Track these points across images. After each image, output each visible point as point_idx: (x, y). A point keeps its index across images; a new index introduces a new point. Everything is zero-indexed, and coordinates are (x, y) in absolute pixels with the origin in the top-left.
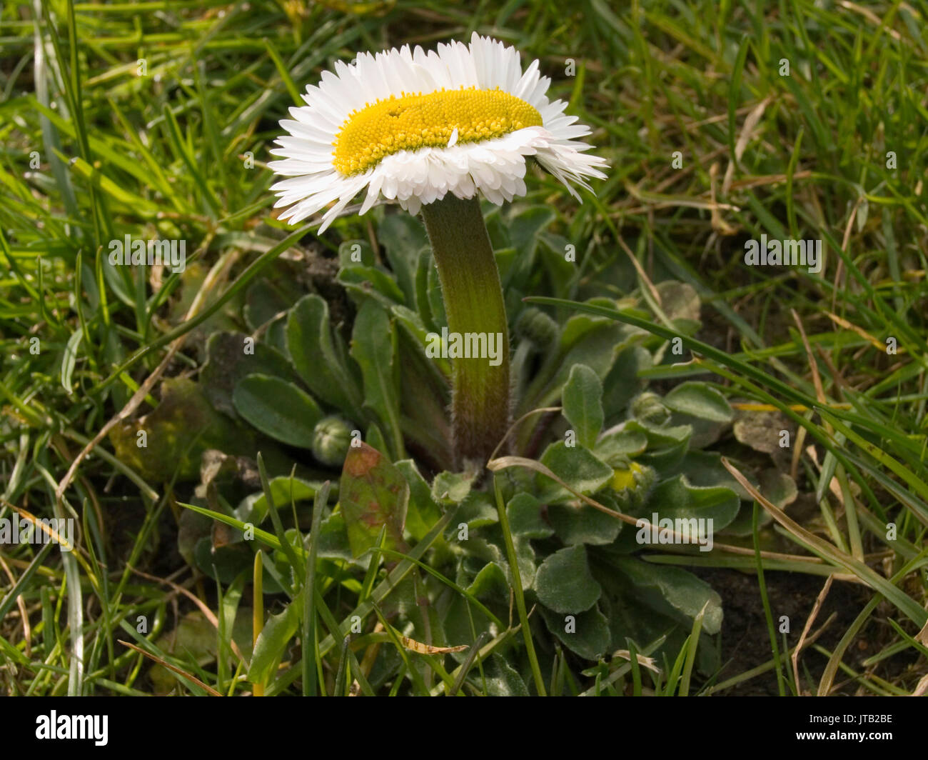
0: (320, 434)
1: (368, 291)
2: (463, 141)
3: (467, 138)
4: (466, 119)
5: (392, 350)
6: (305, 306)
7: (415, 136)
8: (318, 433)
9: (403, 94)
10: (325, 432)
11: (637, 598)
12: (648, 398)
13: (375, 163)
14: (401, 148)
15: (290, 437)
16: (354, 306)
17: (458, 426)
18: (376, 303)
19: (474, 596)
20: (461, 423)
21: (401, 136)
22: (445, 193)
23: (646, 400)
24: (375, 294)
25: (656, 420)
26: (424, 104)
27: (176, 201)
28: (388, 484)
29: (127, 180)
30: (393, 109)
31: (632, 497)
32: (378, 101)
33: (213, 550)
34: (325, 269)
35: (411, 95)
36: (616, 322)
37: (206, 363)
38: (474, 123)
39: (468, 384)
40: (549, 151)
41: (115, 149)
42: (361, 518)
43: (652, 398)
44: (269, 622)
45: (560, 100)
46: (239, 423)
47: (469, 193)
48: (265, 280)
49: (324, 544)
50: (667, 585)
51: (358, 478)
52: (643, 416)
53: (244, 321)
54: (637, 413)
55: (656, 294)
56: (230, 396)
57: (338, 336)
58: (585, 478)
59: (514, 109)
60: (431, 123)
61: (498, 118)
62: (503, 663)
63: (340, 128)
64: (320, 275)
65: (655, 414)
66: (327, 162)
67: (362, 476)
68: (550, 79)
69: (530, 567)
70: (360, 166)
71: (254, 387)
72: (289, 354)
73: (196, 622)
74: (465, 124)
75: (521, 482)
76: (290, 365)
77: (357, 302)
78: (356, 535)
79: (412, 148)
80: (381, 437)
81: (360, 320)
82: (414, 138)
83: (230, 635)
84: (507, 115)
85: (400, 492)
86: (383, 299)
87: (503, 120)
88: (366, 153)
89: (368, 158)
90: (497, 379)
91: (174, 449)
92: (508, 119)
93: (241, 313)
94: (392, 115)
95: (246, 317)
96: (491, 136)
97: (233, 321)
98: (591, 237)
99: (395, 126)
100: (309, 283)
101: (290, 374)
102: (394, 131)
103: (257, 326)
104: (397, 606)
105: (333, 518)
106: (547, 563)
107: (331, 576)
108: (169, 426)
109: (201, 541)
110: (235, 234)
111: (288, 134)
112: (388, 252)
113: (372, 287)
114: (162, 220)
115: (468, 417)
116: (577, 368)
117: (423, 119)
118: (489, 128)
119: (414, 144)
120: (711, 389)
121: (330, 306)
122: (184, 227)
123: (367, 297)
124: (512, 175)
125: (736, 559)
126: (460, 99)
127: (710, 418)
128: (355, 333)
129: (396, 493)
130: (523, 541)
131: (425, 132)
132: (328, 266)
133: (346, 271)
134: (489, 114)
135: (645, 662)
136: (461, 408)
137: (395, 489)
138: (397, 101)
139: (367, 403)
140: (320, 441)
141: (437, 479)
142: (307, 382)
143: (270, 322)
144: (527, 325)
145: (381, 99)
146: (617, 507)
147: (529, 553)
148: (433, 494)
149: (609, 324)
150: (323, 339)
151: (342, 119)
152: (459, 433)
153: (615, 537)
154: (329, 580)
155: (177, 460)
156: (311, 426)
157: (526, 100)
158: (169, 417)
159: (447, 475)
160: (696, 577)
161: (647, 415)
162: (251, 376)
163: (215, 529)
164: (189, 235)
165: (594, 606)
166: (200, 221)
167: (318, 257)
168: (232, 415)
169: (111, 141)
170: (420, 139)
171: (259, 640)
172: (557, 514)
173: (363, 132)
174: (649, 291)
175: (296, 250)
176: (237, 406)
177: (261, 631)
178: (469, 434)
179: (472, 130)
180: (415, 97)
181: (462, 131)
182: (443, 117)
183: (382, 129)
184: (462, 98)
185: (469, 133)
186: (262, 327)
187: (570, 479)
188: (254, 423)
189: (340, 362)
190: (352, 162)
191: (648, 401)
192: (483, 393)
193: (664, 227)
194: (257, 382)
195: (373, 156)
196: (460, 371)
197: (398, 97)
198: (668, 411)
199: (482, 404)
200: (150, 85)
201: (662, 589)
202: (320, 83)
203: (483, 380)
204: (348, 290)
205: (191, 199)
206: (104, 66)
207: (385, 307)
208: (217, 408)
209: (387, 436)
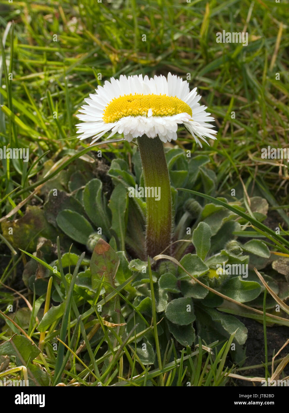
0: (91, 239)
1: (120, 180)
2: (155, 115)
3: (157, 114)
4: (159, 107)
5: (126, 206)
6: (93, 183)
7: (136, 111)
8: (90, 238)
9: (136, 94)
10: (93, 238)
11: (215, 329)
12: (234, 243)
13: (118, 120)
14: (130, 115)
15: (78, 238)
16: (114, 186)
17: (148, 242)
18: (122, 185)
19: (139, 311)
20: (149, 240)
21: (130, 110)
22: (143, 134)
23: (232, 243)
24: (123, 182)
25: (236, 252)
26: (142, 98)
27: (47, 133)
28: (111, 260)
29: (30, 123)
30: (130, 99)
31: (216, 281)
32: (125, 95)
33: (36, 279)
34: (104, 169)
35: (139, 94)
36: (227, 209)
37: (47, 202)
38: (161, 108)
39: (153, 223)
40: (188, 123)
41: (27, 109)
42: (98, 272)
43: (235, 242)
44: (51, 308)
45: (204, 106)
46: (58, 230)
47: (153, 136)
48: (79, 171)
49: (80, 281)
50: (225, 321)
51: (99, 255)
52: (230, 250)
53: (68, 187)
54: (228, 248)
55: (249, 201)
56: (56, 218)
57: (104, 198)
58: (197, 270)
59: (180, 105)
60: (143, 106)
61: (172, 108)
62: (146, 340)
63: (108, 104)
64: (101, 171)
65: (235, 249)
66: (100, 118)
67: (101, 254)
68: (201, 96)
69: (165, 303)
70: (112, 120)
71: (66, 215)
72: (83, 203)
73: (25, 311)
74: (157, 108)
75: (171, 269)
76: (83, 208)
77: (115, 184)
78: (95, 280)
79: (134, 115)
80: (115, 243)
81: (115, 192)
82: (135, 111)
83: (37, 314)
84: (176, 107)
85: (116, 264)
86: (126, 184)
87: (174, 109)
88: (115, 115)
89: (115, 117)
90: (166, 222)
91: (28, 236)
92: (176, 109)
93: (67, 184)
94: (129, 101)
95: (69, 186)
96: (167, 115)
97: (63, 187)
98: (228, 174)
99: (129, 106)
100: (97, 174)
101: (83, 212)
102: (128, 108)
103: (73, 191)
104: (108, 312)
105: (87, 271)
106: (172, 302)
107: (83, 296)
108: (27, 226)
109: (32, 276)
110: (70, 150)
111: (87, 104)
112: (134, 167)
113: (122, 179)
114: (41, 140)
115: (153, 238)
116: (202, 223)
117: (141, 104)
118: (167, 111)
119: (135, 114)
120: (263, 243)
121: (103, 185)
122: (51, 146)
123: (118, 182)
124: (172, 131)
125: (258, 316)
126: (158, 98)
127: (260, 255)
128: (111, 197)
129: (114, 264)
130: (165, 292)
131: (140, 109)
132: (106, 168)
133: (112, 170)
134: (168, 106)
135: (207, 349)
136: (149, 233)
137: (114, 262)
138: (132, 96)
139: (112, 228)
140: (90, 242)
141: (133, 261)
142: (89, 216)
143: (78, 189)
144: (189, 205)
145: (126, 95)
146: (208, 284)
147: (166, 297)
148: (129, 266)
149: (224, 210)
150: (98, 198)
151: (109, 101)
152: (148, 245)
153: (205, 296)
154: (81, 298)
155: (28, 241)
156: (88, 236)
157: (188, 104)
158: (28, 222)
159: (138, 260)
160: (239, 321)
161: (232, 250)
162: (66, 210)
163: (38, 270)
164: (52, 149)
165: (191, 324)
166: (57, 143)
167: (103, 164)
168: (55, 226)
169: (26, 104)
170: (138, 112)
171: (46, 314)
172: (184, 285)
173: (115, 106)
174: (247, 199)
175: (92, 158)
176: (58, 222)
177: (47, 311)
178: (152, 246)
179: (160, 111)
180: (140, 96)
181: (155, 111)
182: (149, 105)
183: (123, 106)
184: (159, 98)
185: (158, 113)
186: (75, 191)
187: (191, 271)
188: (63, 230)
189: (103, 209)
190: (109, 118)
191: (233, 244)
192: (159, 228)
193: (262, 174)
194: (68, 213)
195: (118, 116)
196: (149, 216)
197: (133, 94)
198: (241, 250)
199: (159, 233)
200: (48, 84)
201: (222, 322)
202: (104, 86)
203: (159, 222)
204: (112, 179)
205: (55, 134)
206: (30, 72)
207: (126, 187)
208: (49, 221)
209: (118, 243)
